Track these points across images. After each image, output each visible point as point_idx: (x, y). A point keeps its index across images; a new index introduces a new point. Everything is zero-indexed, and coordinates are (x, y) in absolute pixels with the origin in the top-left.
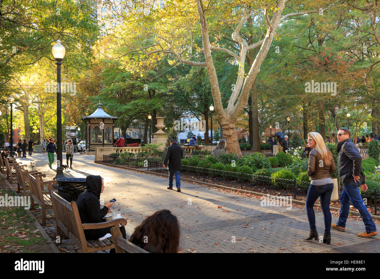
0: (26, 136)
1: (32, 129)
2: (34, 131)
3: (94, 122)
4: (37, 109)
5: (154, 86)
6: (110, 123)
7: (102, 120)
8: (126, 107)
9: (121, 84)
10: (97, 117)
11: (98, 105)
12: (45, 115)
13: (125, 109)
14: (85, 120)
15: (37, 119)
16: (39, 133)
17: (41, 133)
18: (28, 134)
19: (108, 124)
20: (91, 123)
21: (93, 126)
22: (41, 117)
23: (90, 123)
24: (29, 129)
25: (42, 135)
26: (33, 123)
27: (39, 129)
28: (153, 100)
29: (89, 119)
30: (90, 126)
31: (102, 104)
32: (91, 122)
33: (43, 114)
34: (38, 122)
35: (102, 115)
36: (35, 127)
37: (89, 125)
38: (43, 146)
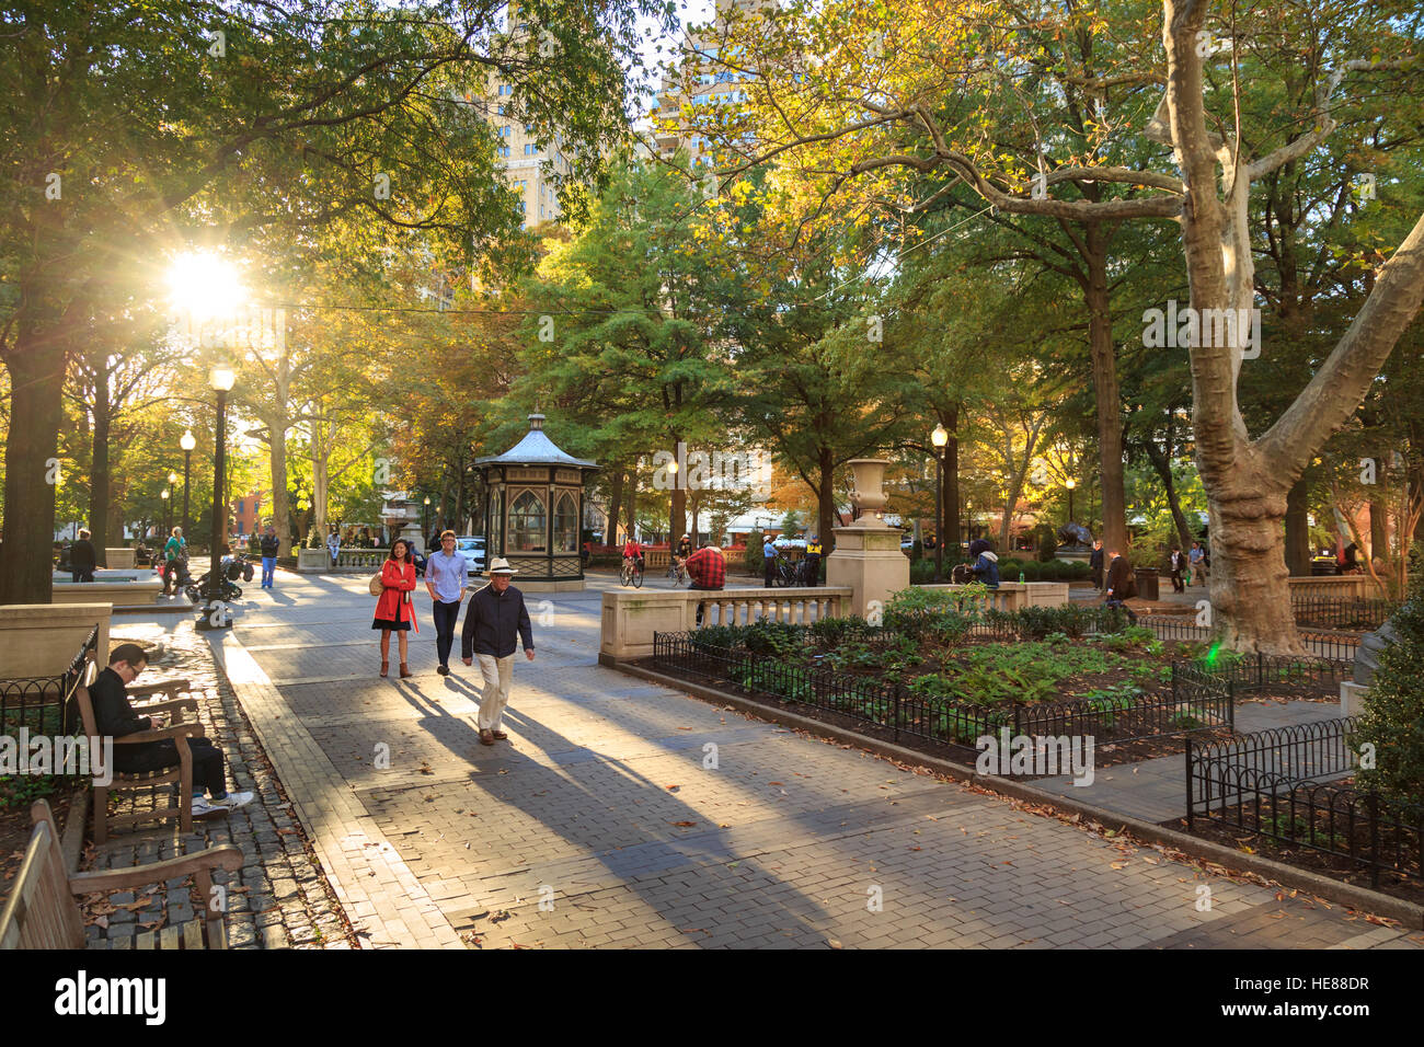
0: (276, 518)
1: (294, 499)
2: (300, 505)
3: (518, 478)
4: (309, 441)
5: (692, 368)
6: (574, 481)
7: (547, 471)
8: (599, 434)
9: (585, 361)
10: (530, 460)
11: (532, 420)
12: (330, 459)
13: (596, 441)
14: (486, 469)
15: (308, 471)
16: (312, 509)
17: (317, 509)
18: (282, 513)
19: (567, 484)
20: (508, 483)
21: (514, 492)
22: (320, 464)
23: (504, 481)
24: (284, 498)
25: (319, 516)
26: (297, 482)
27: (311, 498)
28: (683, 414)
29: (504, 468)
30: (503, 494)
31: (543, 416)
32: (508, 478)
33: (326, 455)
34: (309, 478)
35: (545, 454)
36: (302, 494)
37: (502, 488)
38: (330, 553)
